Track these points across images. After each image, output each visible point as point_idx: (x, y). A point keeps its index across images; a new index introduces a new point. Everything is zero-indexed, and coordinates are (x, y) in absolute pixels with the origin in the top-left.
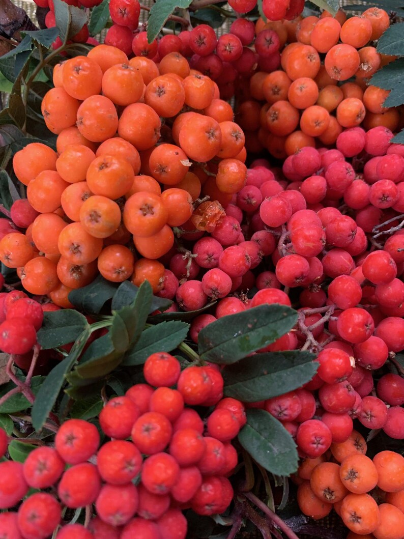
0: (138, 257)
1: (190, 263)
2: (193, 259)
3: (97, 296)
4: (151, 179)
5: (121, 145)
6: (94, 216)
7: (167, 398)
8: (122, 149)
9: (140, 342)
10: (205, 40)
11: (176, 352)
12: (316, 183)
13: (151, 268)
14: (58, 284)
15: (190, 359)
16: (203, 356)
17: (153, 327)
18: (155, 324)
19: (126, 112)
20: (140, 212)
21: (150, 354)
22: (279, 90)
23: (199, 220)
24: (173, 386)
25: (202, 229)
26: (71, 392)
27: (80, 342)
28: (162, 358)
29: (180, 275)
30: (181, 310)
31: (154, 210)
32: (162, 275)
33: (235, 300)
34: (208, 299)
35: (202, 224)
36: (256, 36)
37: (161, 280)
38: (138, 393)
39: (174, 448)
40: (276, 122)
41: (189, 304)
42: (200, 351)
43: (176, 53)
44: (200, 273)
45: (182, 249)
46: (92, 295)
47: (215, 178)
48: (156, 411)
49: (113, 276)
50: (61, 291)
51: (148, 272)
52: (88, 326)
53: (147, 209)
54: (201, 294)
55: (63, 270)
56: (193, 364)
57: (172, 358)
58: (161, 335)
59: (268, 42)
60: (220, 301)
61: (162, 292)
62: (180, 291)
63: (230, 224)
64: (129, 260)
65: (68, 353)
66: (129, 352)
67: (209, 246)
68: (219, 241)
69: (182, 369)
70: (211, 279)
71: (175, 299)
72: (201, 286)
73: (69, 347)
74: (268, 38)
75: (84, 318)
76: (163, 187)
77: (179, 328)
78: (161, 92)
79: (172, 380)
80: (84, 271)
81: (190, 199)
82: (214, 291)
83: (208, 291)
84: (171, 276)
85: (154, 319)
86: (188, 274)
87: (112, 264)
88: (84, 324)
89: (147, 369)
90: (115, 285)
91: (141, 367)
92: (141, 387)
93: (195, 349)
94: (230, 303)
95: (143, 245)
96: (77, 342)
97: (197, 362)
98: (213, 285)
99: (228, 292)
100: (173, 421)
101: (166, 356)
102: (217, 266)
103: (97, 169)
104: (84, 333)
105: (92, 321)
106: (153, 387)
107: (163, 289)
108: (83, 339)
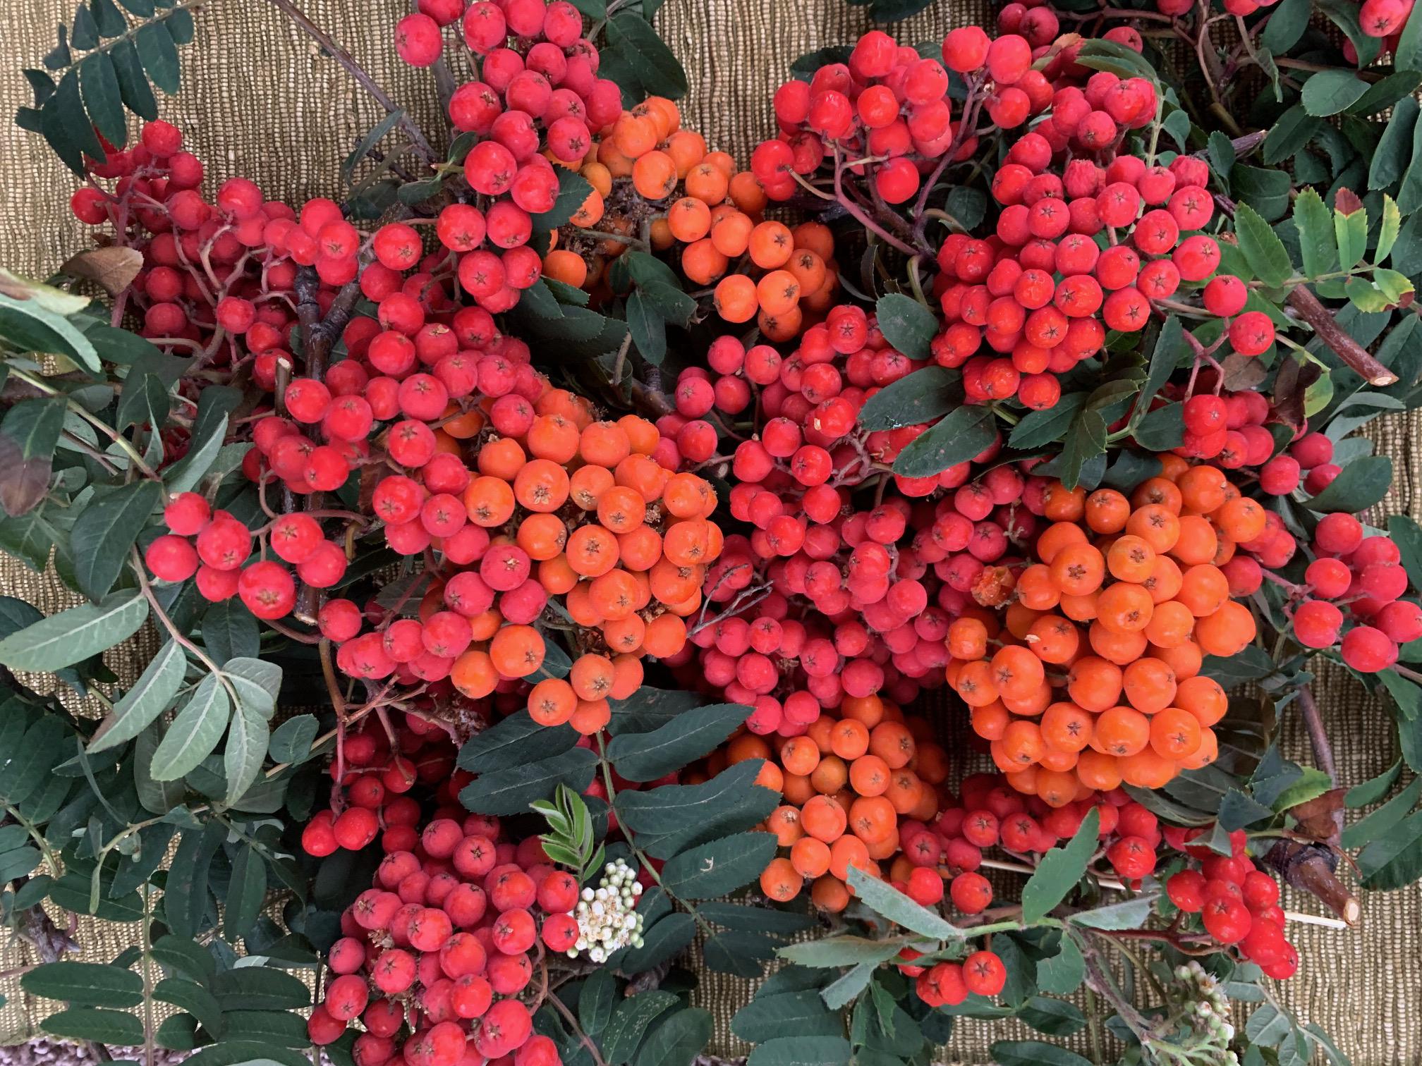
0: (1082, 521)
1: (1011, 526)
2: (1006, 529)
3: (1126, 469)
4: (1075, 617)
5: (1117, 652)
6: (1138, 556)
7: (1032, 364)
8: (1115, 647)
9: (1069, 421)
10: (1018, 828)
11: (1022, 413)
12: (851, 644)
13: (1063, 511)
14: (1179, 482)
15: (1003, 406)
16: (988, 411)
17: (1054, 439)
18: (1051, 444)
19: (1114, 698)
20: (1085, 568)
21: (1054, 408)
22: (901, 783)
23: (1006, 579)
24: (1025, 376)
25: (1000, 569)
26: (1141, 360)
27: (1140, 412)
28: (1041, 405)
29: (1022, 509)
30: (1016, 465)
31: (1068, 573)
32: (1049, 503)
33: (947, 484)
34: (984, 482)
35: (999, 575)
36: (945, 851)
37: (1048, 497)
38: (1064, 363)
39: (1022, 315)
40: (903, 737)
41: (1008, 472)
42: (993, 417)
43: (1057, 805)
44: (997, 515)
45: (1022, 544)
46: (1132, 470)
47: (989, 636)
48: (1044, 349)
49: (1110, 494)
50: (1175, 474)
51: (1067, 504)
52: (1133, 433)
53: (1077, 573)
54: (993, 486)
55: (1174, 498)
56: (1000, 401)
57: (1028, 405)
58: (1043, 430)
59: (924, 847)
60: (968, 481)
61: (1044, 485)
62: (1021, 488)
63: (961, 579)
64: (1091, 517)
65: (1155, 399)
66: (1081, 407)
67: (989, 547)
68: (974, 557)
69: (1016, 394)
70: (984, 505)
71: (1026, 478)
72: (995, 497)
73: (1155, 405)
74: (925, 852)
75: (1139, 442)
76: (1058, 611)
77: (1021, 441)
78: (1073, 728)
79: (1028, 382)
80: (1147, 499)
81: (1022, 600)
82: (978, 491)
83: (984, 490)
84: (1034, 506)
85: (1054, 449)
86: (1012, 510)
87: (1112, 508)
88: (1138, 434)
89: (1057, 391)
90: (1104, 485)
91: (1063, 393)
92: (1062, 370)
93: (998, 419)
94: (955, 479)
95: (1075, 534)
96: (1144, 413)
97: (995, 404)
98: (980, 499)
99: (960, 492)
100: (1022, 339)
101: (1037, 407)
102: (976, 524)
103: (1141, 612)
104: (1136, 424)
105: (1129, 439)
106: (1048, 372)
107: (1043, 489)
108: (1138, 419)
